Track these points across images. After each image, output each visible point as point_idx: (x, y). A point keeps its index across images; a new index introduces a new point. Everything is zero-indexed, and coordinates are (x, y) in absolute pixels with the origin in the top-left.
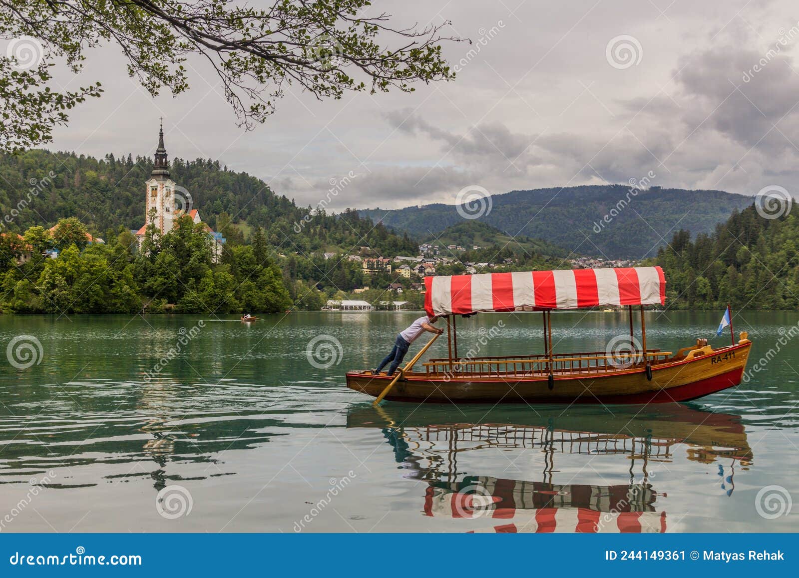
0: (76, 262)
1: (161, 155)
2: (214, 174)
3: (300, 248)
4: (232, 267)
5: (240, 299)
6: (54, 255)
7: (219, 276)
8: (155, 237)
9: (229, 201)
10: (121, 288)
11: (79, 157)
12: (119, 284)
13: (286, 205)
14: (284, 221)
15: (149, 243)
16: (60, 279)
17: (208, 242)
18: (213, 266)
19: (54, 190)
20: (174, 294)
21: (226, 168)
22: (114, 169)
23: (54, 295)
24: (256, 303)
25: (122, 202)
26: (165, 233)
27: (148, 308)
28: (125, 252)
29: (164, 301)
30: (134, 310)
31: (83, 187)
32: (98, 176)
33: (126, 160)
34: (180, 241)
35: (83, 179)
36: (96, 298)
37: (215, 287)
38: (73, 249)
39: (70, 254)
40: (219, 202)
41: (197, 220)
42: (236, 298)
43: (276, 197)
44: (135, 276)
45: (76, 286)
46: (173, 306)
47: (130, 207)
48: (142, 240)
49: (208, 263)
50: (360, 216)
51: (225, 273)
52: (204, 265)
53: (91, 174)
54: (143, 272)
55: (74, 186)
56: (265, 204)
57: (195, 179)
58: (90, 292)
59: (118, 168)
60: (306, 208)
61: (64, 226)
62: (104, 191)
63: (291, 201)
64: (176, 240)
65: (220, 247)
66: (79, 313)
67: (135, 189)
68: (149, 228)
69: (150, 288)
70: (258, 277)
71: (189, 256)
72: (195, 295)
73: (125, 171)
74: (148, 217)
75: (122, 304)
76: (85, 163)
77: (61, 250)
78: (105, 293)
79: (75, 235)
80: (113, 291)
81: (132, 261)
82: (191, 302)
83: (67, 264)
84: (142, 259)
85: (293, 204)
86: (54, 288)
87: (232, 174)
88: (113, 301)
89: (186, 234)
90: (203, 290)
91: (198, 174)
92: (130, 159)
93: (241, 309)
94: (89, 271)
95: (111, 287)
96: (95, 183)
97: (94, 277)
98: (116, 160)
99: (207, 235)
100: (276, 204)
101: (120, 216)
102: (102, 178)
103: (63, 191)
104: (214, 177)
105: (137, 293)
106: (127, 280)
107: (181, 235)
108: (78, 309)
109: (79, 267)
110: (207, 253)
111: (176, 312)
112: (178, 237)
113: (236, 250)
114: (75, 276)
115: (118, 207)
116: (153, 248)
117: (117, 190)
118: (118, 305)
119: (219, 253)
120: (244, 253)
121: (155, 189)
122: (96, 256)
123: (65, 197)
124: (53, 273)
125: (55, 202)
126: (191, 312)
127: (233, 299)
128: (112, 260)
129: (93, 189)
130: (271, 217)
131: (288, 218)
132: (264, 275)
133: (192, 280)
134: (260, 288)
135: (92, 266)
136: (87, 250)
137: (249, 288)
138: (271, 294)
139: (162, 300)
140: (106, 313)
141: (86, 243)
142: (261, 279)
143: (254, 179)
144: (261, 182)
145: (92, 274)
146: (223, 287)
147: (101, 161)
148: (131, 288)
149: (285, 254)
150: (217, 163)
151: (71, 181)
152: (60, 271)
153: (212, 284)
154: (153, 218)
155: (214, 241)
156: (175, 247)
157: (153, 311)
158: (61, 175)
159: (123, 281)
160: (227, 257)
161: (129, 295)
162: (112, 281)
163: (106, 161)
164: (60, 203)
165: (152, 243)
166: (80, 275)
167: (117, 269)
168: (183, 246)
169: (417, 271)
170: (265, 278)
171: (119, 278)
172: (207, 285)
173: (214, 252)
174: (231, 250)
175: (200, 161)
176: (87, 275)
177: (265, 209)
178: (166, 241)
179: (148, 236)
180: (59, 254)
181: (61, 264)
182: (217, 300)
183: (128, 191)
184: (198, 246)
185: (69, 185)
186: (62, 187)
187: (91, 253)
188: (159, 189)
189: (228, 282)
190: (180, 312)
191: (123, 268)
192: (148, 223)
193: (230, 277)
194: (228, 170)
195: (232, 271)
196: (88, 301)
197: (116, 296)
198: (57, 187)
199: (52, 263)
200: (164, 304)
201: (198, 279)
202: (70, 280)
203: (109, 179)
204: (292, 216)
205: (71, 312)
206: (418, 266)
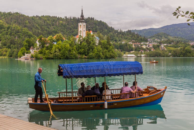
0: (61, 45)
1: (82, 16)
2: (93, 21)
3: (116, 41)
4: (101, 46)
5: (104, 55)
6: (55, 43)
7: (98, 49)
8: (81, 38)
9: (97, 28)
10: (73, 52)
11: (58, 17)
12: (72, 51)
13: (112, 29)
14: (111, 33)
15: (79, 40)
16: (57, 50)
17: (95, 39)
18: (96, 46)
19: (52, 26)
20: (86, 53)
21: (96, 19)
22: (67, 20)
23: (56, 54)
24: (108, 56)
25: (69, 29)
26: (84, 37)
27: (80, 57)
28: (74, 43)
29: (84, 55)
30: (76, 58)
31: (59, 25)
32: (63, 22)
33: (70, 18)
34: (88, 39)
35: (59, 23)
36: (66, 55)
37: (97, 52)
38: (60, 42)
39: (59, 43)
40: (94, 29)
41: (92, 33)
42: (103, 55)
43: (109, 27)
44: (76, 49)
45: (61, 52)
46: (86, 57)
47: (71, 30)
48: (78, 39)
49: (95, 45)
50: (132, 32)
51: (99, 48)
52: (94, 46)
53: (61, 22)
54: (78, 48)
55: (57, 25)
56: (106, 29)
57: (88, 22)
58: (65, 53)
59: (68, 20)
60: (117, 30)
61: (57, 36)
62: (64, 26)
63: (113, 28)
64: (87, 39)
65: (98, 41)
66: (62, 59)
67: (72, 26)
68: (80, 36)
69: (80, 52)
70: (108, 49)
71: (90, 43)
72: (92, 54)
73: (70, 21)
74: (79, 33)
75: (73, 56)
76: (59, 19)
77: (57, 42)
78: (69, 53)
79: (61, 38)
80: (71, 53)
81: (75, 45)
82: (91, 56)
83: (59, 46)
84: (78, 44)
85: (114, 29)
86: (56, 52)
87: (98, 21)
88: (71, 56)
89: (89, 38)
90: (94, 52)
91: (89, 21)
92: (71, 17)
93: (104, 57)
94: (64, 48)
95: (70, 52)
96: (62, 24)
97: (66, 49)
98: (67, 18)
99: (95, 37)
100: (109, 29)
101: (69, 33)
102: (64, 23)
103: (54, 26)
104: (93, 22)
105: (77, 53)
106: (74, 50)
107: (88, 38)
108: (62, 58)
109: (62, 47)
110: (95, 42)
111: (87, 58)
112: (87, 38)
113: (102, 41)
114: (61, 49)
115: (68, 30)
116: (81, 41)
117: (68, 26)
118: (72, 57)
119: (98, 42)
120: (104, 42)
121: (81, 25)
122: (66, 44)
123: (55, 28)
124: (55, 48)
125: (52, 29)
126: (91, 58)
127: (102, 55)
128: (70, 45)
129: (61, 26)
130: (108, 32)
131: (112, 33)
132: (110, 48)
133: (91, 50)
134: (109, 52)
135: (65, 46)
136: (64, 42)
137: (106, 52)
138: (111, 53)
139: (83, 55)
140: (69, 59)
141: (63, 40)
142: (109, 49)
143: (103, 22)
144: (105, 23)
145: (65, 48)
146: (99, 52)
147: (63, 18)
148: (75, 52)
149: (112, 42)
150: (93, 18)
151: (56, 24)
152: (57, 48)
153: (96, 51)
154: (80, 33)
155: (96, 39)
156: (86, 41)
157: (81, 58)
158: (53, 22)
159: (73, 50)
160: (100, 43)
161: (75, 54)
162: (70, 50)
163: (65, 18)
164: (53, 30)
165: (80, 40)
166: (62, 48)
167: (72, 47)
168: (88, 41)
169: (147, 46)
170: (110, 49)
171: (72, 49)
172: (95, 51)
173: (96, 42)
174: (101, 42)
175: (89, 18)
176: (64, 49)
177: (106, 30)
178: (84, 40)
179: (79, 38)
180: (57, 43)
181: (57, 46)
182: (98, 55)
183: (71, 26)
184: (92, 41)
185: (55, 25)
186: (54, 25)
187: (65, 43)
188: (82, 25)
189: (101, 50)
190: (88, 58)
191: (73, 47)
192: (79, 34)
193: (101, 49)
194: (96, 20)
195: (101, 47)
196: (65, 55)
197: (71, 54)
198: (52, 25)
199: (55, 46)
200: (84, 56)
201: (93, 49)
202: (60, 50)
203: (66, 23)
204: (114, 32)
205: (60, 59)
206: (148, 45)
